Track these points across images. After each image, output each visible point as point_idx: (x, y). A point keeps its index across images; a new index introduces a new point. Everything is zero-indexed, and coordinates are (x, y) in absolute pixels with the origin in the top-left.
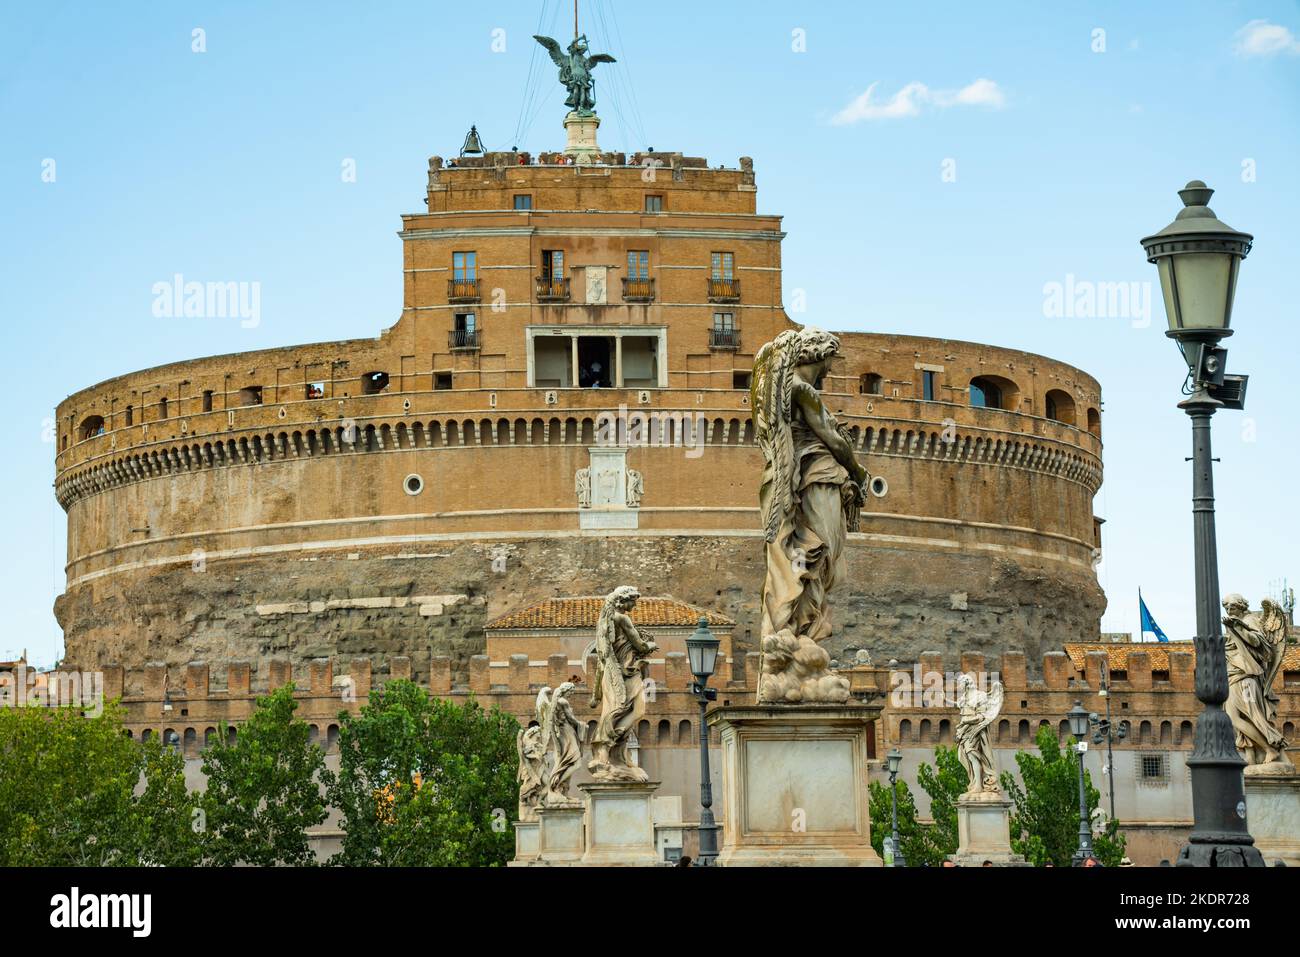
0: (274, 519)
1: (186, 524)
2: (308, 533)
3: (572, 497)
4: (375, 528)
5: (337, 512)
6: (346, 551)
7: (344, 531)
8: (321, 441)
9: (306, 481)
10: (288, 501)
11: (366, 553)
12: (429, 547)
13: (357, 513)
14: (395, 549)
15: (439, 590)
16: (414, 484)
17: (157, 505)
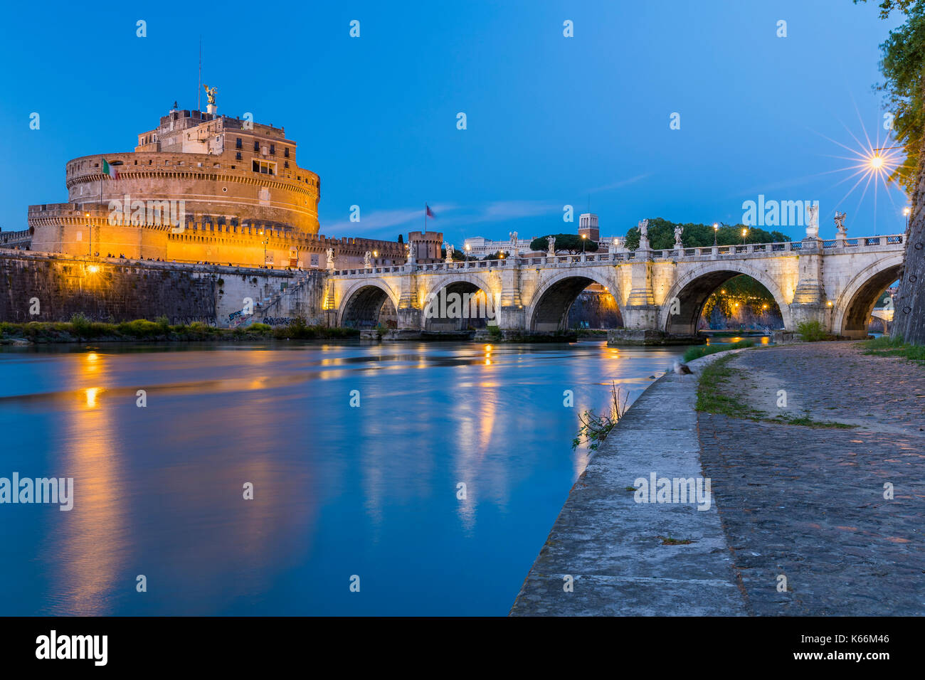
0: (186, 193)
1: (156, 191)
2: (196, 197)
3: (258, 197)
4: (215, 198)
5: (205, 193)
6: (207, 203)
7: (207, 198)
8: (201, 177)
9: (196, 185)
10: (190, 189)
11: (212, 203)
12: (228, 204)
13: (210, 194)
14: (220, 204)
15: (230, 214)
16: (225, 190)
17: (145, 185)
